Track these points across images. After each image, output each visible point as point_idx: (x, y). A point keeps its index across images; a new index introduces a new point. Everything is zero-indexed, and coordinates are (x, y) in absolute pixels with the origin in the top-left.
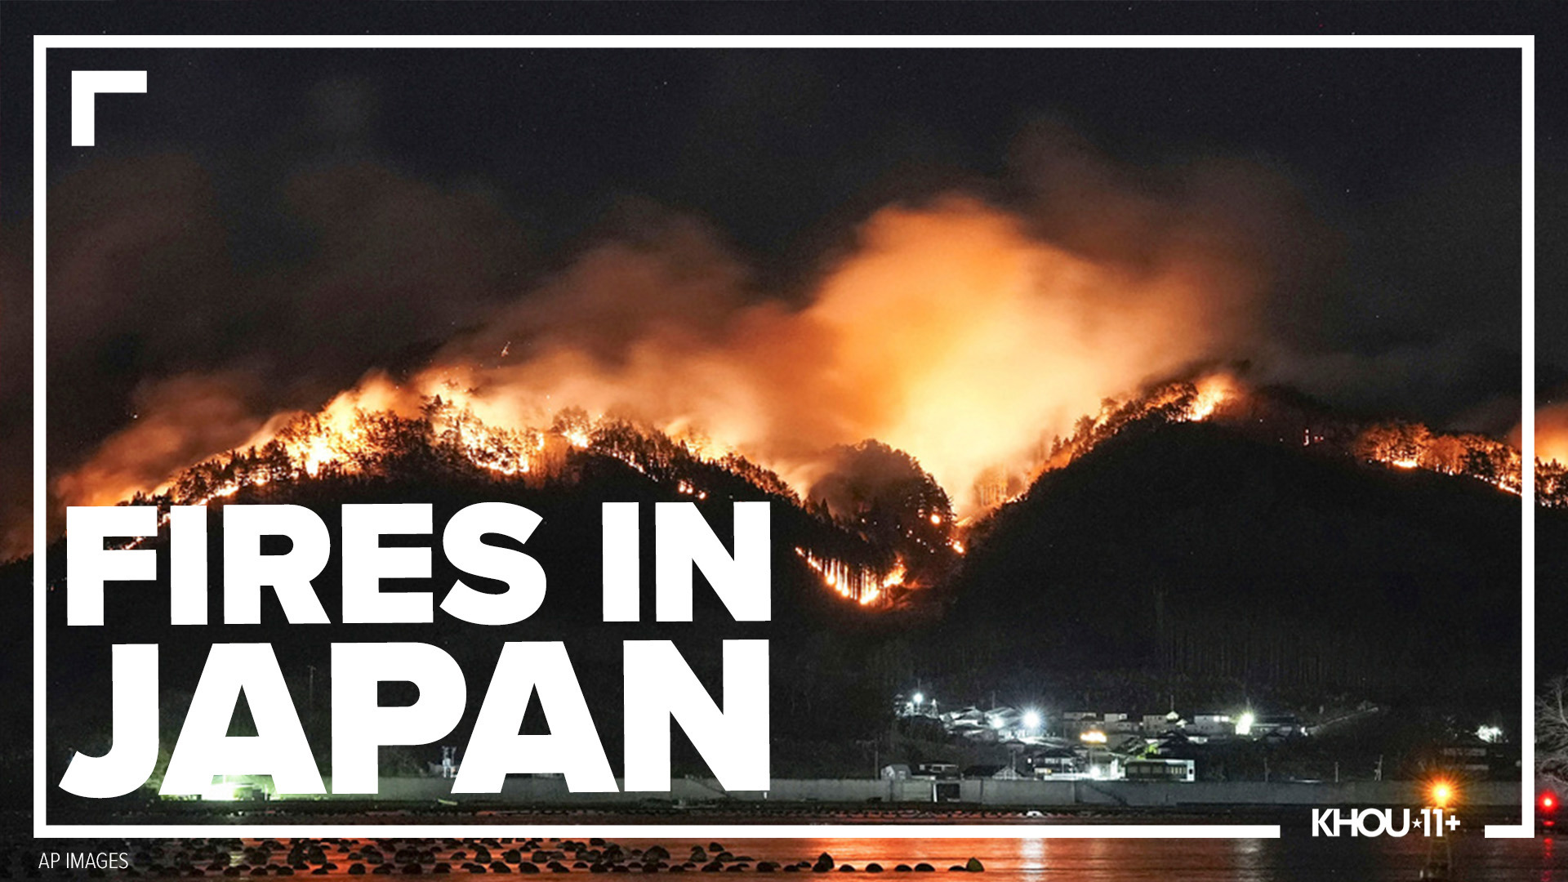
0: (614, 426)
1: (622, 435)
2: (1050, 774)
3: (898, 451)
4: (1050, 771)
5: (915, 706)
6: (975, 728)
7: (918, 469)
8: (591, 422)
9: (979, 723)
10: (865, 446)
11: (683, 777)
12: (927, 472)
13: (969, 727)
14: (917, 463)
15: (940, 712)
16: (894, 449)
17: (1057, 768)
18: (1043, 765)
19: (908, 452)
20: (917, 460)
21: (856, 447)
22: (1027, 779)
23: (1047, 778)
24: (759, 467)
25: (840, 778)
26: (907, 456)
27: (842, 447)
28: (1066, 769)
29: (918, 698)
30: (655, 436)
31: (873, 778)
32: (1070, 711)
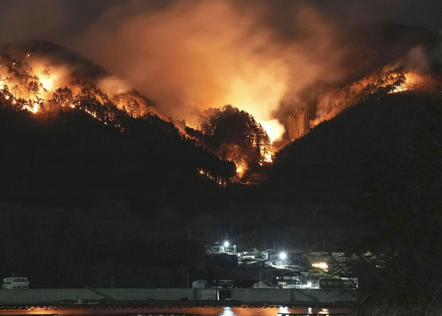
0: (85, 98)
1: (90, 102)
2: (285, 285)
3: (242, 112)
4: (286, 284)
5: (225, 248)
6: (253, 260)
7: (253, 121)
8: (73, 96)
9: (256, 257)
10: (225, 109)
11: (84, 288)
12: (258, 123)
13: (250, 260)
14: (252, 118)
15: (238, 252)
16: (240, 110)
17: (289, 282)
18: (283, 280)
19: (248, 112)
20: (253, 116)
21: (220, 109)
22: (272, 288)
23: (284, 287)
24: (164, 120)
25: (168, 288)
26: (247, 114)
27: (213, 109)
28: (295, 282)
29: (227, 244)
30: (108, 104)
31: (186, 287)
32: (314, 251)
